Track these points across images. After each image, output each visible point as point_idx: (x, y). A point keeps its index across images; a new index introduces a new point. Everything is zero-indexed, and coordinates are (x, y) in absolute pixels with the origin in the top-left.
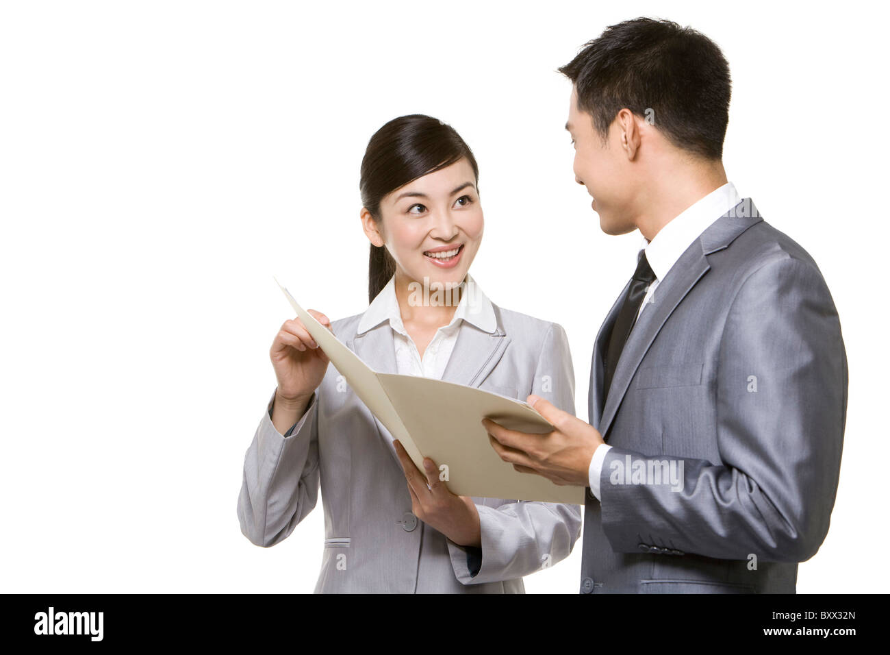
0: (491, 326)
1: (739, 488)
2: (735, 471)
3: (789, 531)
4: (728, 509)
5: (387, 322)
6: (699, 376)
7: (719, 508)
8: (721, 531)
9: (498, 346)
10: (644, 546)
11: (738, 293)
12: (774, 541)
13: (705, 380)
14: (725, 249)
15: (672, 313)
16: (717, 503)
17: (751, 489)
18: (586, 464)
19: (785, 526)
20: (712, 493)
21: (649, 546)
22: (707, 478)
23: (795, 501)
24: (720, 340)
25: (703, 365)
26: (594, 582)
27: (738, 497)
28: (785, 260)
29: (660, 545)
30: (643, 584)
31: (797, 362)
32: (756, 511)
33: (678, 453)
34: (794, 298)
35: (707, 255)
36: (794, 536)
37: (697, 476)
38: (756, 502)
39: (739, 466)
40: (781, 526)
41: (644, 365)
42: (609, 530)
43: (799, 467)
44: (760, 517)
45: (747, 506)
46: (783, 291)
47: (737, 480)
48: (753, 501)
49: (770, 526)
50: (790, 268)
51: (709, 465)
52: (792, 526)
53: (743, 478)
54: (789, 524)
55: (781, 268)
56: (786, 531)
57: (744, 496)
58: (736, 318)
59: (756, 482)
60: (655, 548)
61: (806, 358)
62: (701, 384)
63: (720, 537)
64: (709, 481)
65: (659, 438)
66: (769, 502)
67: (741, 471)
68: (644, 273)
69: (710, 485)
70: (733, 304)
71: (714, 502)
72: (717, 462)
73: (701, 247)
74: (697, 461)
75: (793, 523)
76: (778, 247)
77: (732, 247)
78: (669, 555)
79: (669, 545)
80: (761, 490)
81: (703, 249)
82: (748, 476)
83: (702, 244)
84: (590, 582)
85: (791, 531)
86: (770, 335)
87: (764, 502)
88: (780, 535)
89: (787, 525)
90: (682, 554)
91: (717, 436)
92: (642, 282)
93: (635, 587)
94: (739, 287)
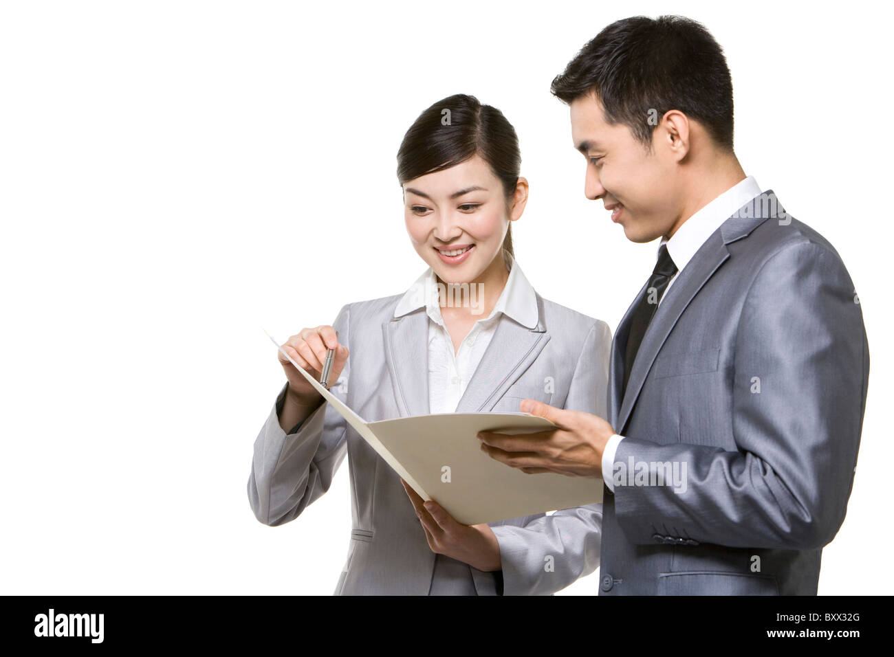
0: (532, 321)
1: (752, 471)
2: (749, 456)
3: (803, 515)
4: (740, 493)
6: (716, 361)
7: (731, 491)
8: (733, 515)
9: (537, 343)
10: (659, 536)
11: (757, 277)
12: (788, 525)
13: (722, 366)
14: (746, 237)
15: (691, 302)
16: (730, 488)
17: (765, 472)
18: (599, 455)
19: (800, 511)
20: (725, 477)
21: (664, 537)
22: (720, 463)
23: (810, 485)
24: (737, 325)
25: (720, 351)
26: (614, 579)
27: (753, 483)
28: (805, 244)
29: (675, 535)
30: (662, 577)
31: (815, 346)
32: (771, 497)
33: (695, 442)
34: (813, 282)
35: (727, 245)
36: (808, 520)
37: (709, 464)
38: (770, 485)
39: (753, 450)
40: (794, 510)
41: (662, 354)
42: (623, 521)
43: (815, 451)
44: (773, 499)
45: (761, 490)
46: (802, 274)
47: (751, 464)
48: (766, 484)
49: (784, 510)
50: (809, 251)
51: (722, 451)
52: (806, 508)
53: (757, 462)
54: (804, 509)
55: (800, 252)
56: (800, 515)
57: (758, 481)
58: (754, 301)
59: (770, 466)
60: (670, 538)
61: (824, 341)
62: (717, 370)
63: (733, 523)
64: (722, 466)
65: (676, 427)
66: (783, 486)
67: (755, 455)
68: (665, 264)
69: (723, 470)
70: (751, 288)
71: (727, 488)
72: (732, 448)
73: (721, 237)
74: (712, 448)
75: (808, 508)
76: (798, 233)
77: (752, 236)
78: (683, 545)
79: (683, 535)
80: (775, 473)
81: (723, 239)
82: (762, 460)
83: (722, 233)
84: (609, 579)
85: (805, 515)
86: (788, 319)
87: (778, 486)
88: (793, 519)
89: (801, 508)
90: (697, 544)
91: (733, 422)
92: (663, 277)
93: (655, 580)
94: (758, 272)
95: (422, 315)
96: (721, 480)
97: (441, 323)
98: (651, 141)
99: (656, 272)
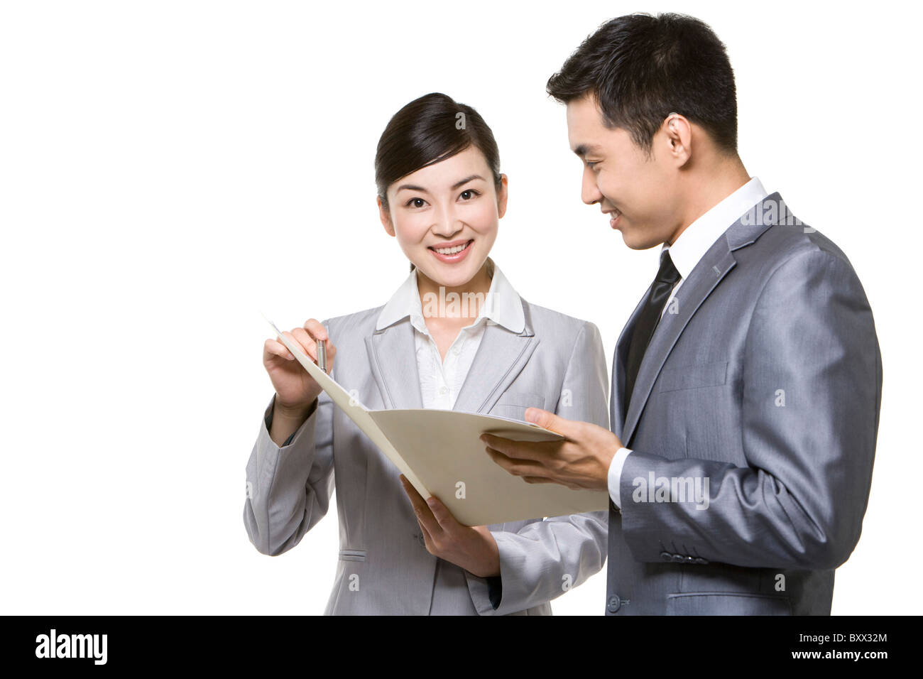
0: (519, 326)
1: (765, 489)
2: (761, 473)
3: (817, 535)
4: (753, 511)
5: (407, 319)
6: (724, 375)
7: (743, 510)
8: (745, 534)
9: (526, 347)
10: (667, 554)
11: (765, 287)
12: (802, 545)
13: (730, 380)
14: (752, 244)
15: (696, 312)
16: (742, 506)
17: (778, 490)
18: (605, 469)
19: (814, 530)
20: (737, 495)
21: (672, 555)
22: (732, 480)
23: (825, 504)
24: (745, 336)
25: (727, 364)
26: (621, 599)
27: (765, 500)
28: (815, 252)
29: (684, 553)
30: (671, 598)
31: (827, 358)
32: (784, 516)
33: (703, 456)
34: (824, 292)
35: (733, 252)
36: (823, 540)
37: (720, 479)
38: (783, 504)
39: (765, 467)
40: (808, 530)
41: (667, 366)
42: (630, 537)
43: (829, 468)
44: (787, 520)
45: (774, 509)
46: (812, 284)
47: (763, 482)
48: (780, 503)
49: (797, 530)
50: (819, 260)
51: (733, 467)
52: (821, 528)
53: (770, 480)
54: (819, 530)
55: (810, 259)
56: (815, 536)
57: (771, 499)
58: (763, 312)
59: (783, 484)
60: (678, 556)
61: (836, 354)
62: (725, 384)
63: (745, 542)
64: (734, 483)
65: (683, 444)
66: (797, 505)
67: (767, 472)
68: (668, 272)
69: (735, 487)
70: (759, 298)
71: (739, 506)
72: (742, 464)
73: (727, 243)
74: (722, 464)
75: (823, 527)
76: (807, 240)
77: (759, 243)
78: (692, 564)
79: (693, 553)
80: (788, 491)
81: (729, 245)
82: (775, 478)
83: (728, 239)
84: (616, 599)
85: (820, 535)
86: (798, 331)
87: (791, 504)
88: (808, 539)
89: (816, 529)
90: (706, 563)
91: (743, 438)
92: (665, 284)
93: (663, 601)
94: (767, 281)
95: (406, 325)
96: (733, 498)
97: (426, 332)
98: (651, 146)
99: (658, 280)
